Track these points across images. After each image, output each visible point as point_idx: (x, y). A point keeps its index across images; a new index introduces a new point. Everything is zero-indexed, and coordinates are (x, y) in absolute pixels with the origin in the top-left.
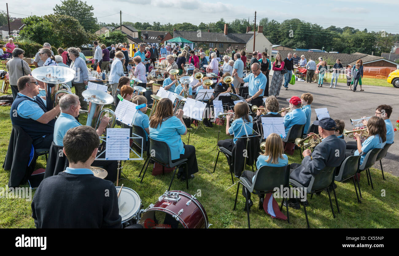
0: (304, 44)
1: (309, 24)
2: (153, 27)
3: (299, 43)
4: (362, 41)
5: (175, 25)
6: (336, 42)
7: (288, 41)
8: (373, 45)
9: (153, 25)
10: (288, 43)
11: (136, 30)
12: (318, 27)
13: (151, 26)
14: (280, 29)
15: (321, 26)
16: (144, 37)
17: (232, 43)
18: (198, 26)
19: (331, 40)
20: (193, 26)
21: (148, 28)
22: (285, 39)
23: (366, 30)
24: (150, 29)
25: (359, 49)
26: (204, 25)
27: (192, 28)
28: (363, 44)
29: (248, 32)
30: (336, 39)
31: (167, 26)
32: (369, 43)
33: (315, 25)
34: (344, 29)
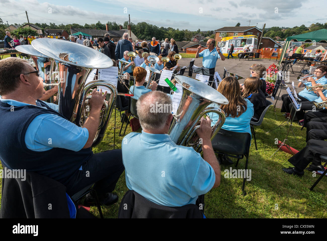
0: (150, 38)
1: (151, 25)
2: (50, 26)
3: (147, 37)
4: (178, 35)
5: (67, 26)
6: (166, 36)
7: (141, 36)
8: (183, 38)
9: (50, 25)
10: (142, 37)
11: (40, 28)
12: (156, 27)
13: (48, 26)
14: (136, 29)
15: (158, 27)
16: (47, 34)
17: (113, 37)
18: (84, 26)
19: (163, 35)
20: (80, 26)
21: (47, 27)
22: (139, 35)
23: (178, 29)
24: (48, 28)
25: (177, 40)
26: (88, 25)
27: (80, 28)
28: (179, 37)
29: (121, 29)
30: (166, 34)
31: (61, 26)
32: (182, 37)
33: (155, 26)
34: (168, 28)
